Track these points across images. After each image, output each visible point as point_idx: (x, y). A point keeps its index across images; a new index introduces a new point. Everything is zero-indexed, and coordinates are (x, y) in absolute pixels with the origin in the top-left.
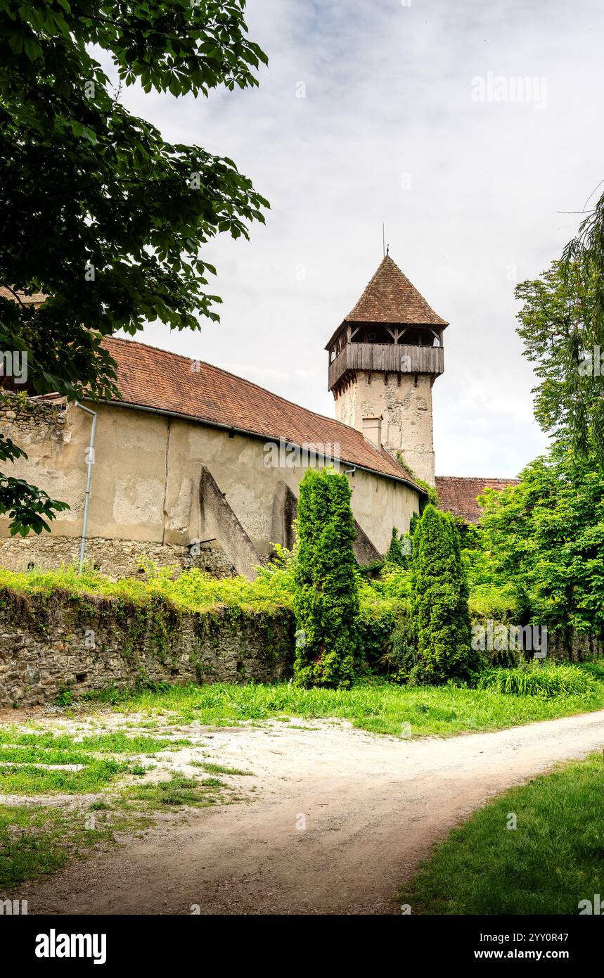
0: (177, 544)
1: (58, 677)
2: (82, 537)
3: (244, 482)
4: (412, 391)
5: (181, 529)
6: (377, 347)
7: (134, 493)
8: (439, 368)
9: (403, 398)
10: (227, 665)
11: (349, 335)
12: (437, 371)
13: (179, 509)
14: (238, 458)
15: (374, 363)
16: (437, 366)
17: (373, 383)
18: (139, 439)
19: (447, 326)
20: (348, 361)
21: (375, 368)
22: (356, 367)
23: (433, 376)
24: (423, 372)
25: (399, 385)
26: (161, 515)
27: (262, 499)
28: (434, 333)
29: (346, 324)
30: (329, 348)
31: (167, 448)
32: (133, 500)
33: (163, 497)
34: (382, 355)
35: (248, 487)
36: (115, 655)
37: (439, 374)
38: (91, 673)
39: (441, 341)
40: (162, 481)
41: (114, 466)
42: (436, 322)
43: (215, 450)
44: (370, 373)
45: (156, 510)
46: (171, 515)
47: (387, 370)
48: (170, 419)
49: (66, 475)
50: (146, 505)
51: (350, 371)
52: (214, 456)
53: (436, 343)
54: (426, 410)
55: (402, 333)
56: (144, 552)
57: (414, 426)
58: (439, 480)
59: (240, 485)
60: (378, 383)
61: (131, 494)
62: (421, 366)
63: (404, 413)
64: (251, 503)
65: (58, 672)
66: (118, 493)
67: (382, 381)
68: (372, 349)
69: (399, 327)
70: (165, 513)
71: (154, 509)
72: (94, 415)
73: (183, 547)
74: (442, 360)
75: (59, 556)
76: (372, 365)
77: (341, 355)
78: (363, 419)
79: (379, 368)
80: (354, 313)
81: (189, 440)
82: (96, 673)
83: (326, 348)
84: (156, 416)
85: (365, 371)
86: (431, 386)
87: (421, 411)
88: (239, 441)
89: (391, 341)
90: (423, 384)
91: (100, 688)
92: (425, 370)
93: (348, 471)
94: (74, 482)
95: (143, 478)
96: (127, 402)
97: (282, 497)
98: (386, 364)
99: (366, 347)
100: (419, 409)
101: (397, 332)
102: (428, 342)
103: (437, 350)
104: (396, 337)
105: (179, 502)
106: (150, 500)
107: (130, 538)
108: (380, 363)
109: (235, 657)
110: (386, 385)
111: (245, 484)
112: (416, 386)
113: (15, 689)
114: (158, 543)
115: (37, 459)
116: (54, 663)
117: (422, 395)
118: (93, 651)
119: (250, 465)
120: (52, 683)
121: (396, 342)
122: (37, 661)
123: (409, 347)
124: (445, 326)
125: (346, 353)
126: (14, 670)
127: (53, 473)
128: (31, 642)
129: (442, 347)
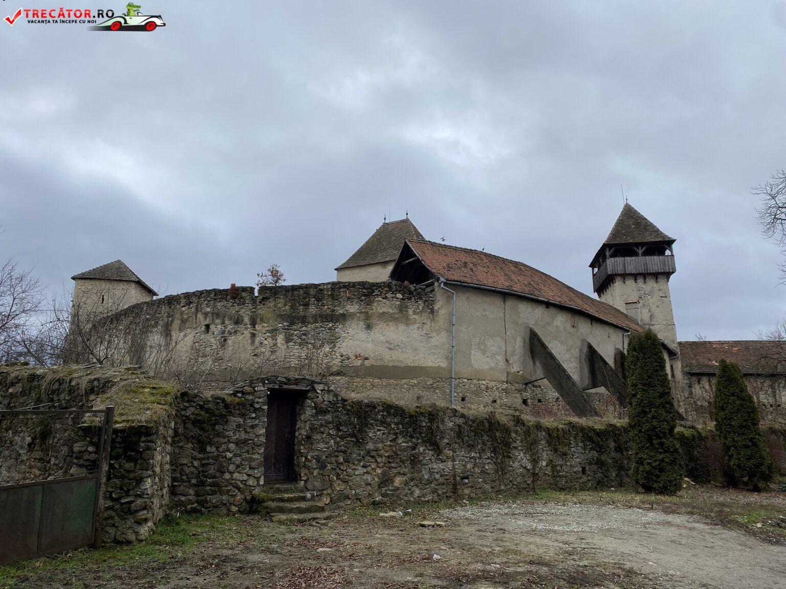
0: (517, 383)
1: (447, 479)
2: (452, 378)
3: (559, 339)
4: (655, 286)
5: (518, 372)
6: (628, 259)
7: (484, 346)
8: (673, 269)
9: (649, 290)
10: (575, 469)
11: (608, 253)
12: (671, 271)
13: (516, 357)
14: (553, 323)
15: (627, 269)
16: (671, 268)
17: (627, 282)
18: (484, 310)
19: (675, 241)
20: (608, 270)
21: (627, 272)
22: (614, 273)
23: (667, 274)
25: (645, 282)
26: (504, 362)
27: (572, 351)
28: (666, 246)
29: (604, 247)
30: (592, 265)
31: (505, 315)
32: (484, 352)
33: (505, 349)
34: (632, 264)
35: (562, 343)
36: (489, 461)
37: (673, 273)
38: (473, 476)
39: (671, 250)
40: (502, 338)
41: (469, 328)
42: (667, 239)
43: (537, 316)
44: (624, 276)
45: (500, 358)
46: (511, 362)
47: (635, 273)
48: (505, 295)
49: (438, 335)
50: (494, 355)
51: (610, 275)
52: (537, 320)
53: (668, 252)
54: (666, 297)
55: (644, 248)
56: (495, 388)
57: (659, 308)
58: (680, 343)
59: (556, 342)
60: (630, 283)
61: (483, 347)
62: (659, 268)
63: (651, 300)
64: (565, 354)
65: (447, 475)
66: (473, 347)
67: (633, 281)
68: (624, 260)
69: (642, 244)
70: (507, 360)
71: (499, 358)
72: (453, 293)
73: (521, 385)
74: (674, 264)
75: (437, 391)
76: (625, 271)
77: (602, 268)
78: (626, 304)
79: (630, 272)
80: (609, 238)
81: (519, 310)
82: (476, 476)
83: (590, 266)
84: (495, 294)
85: (621, 275)
86: (668, 281)
87: (663, 298)
88: (552, 310)
89: (636, 254)
90: (662, 280)
91: (479, 488)
92: (662, 271)
93: (625, 334)
94: (444, 340)
95: (489, 336)
96: (475, 284)
97: (585, 350)
98: (635, 269)
99: (619, 260)
100: (661, 297)
101: (640, 248)
102: (662, 253)
103: (669, 257)
104: (640, 251)
105: (516, 353)
106: (496, 351)
107: (484, 378)
108: (631, 269)
109: (579, 463)
110: (636, 283)
111: (559, 341)
112: (657, 282)
113: (414, 488)
114: (504, 382)
115: (418, 325)
116: (443, 467)
117: (662, 288)
118: (472, 458)
119: (562, 328)
120: (443, 484)
121: (640, 255)
122: (430, 466)
123: (650, 257)
124: (673, 241)
125: (606, 266)
126: (412, 473)
127: (429, 334)
128: (424, 450)
129: (672, 255)
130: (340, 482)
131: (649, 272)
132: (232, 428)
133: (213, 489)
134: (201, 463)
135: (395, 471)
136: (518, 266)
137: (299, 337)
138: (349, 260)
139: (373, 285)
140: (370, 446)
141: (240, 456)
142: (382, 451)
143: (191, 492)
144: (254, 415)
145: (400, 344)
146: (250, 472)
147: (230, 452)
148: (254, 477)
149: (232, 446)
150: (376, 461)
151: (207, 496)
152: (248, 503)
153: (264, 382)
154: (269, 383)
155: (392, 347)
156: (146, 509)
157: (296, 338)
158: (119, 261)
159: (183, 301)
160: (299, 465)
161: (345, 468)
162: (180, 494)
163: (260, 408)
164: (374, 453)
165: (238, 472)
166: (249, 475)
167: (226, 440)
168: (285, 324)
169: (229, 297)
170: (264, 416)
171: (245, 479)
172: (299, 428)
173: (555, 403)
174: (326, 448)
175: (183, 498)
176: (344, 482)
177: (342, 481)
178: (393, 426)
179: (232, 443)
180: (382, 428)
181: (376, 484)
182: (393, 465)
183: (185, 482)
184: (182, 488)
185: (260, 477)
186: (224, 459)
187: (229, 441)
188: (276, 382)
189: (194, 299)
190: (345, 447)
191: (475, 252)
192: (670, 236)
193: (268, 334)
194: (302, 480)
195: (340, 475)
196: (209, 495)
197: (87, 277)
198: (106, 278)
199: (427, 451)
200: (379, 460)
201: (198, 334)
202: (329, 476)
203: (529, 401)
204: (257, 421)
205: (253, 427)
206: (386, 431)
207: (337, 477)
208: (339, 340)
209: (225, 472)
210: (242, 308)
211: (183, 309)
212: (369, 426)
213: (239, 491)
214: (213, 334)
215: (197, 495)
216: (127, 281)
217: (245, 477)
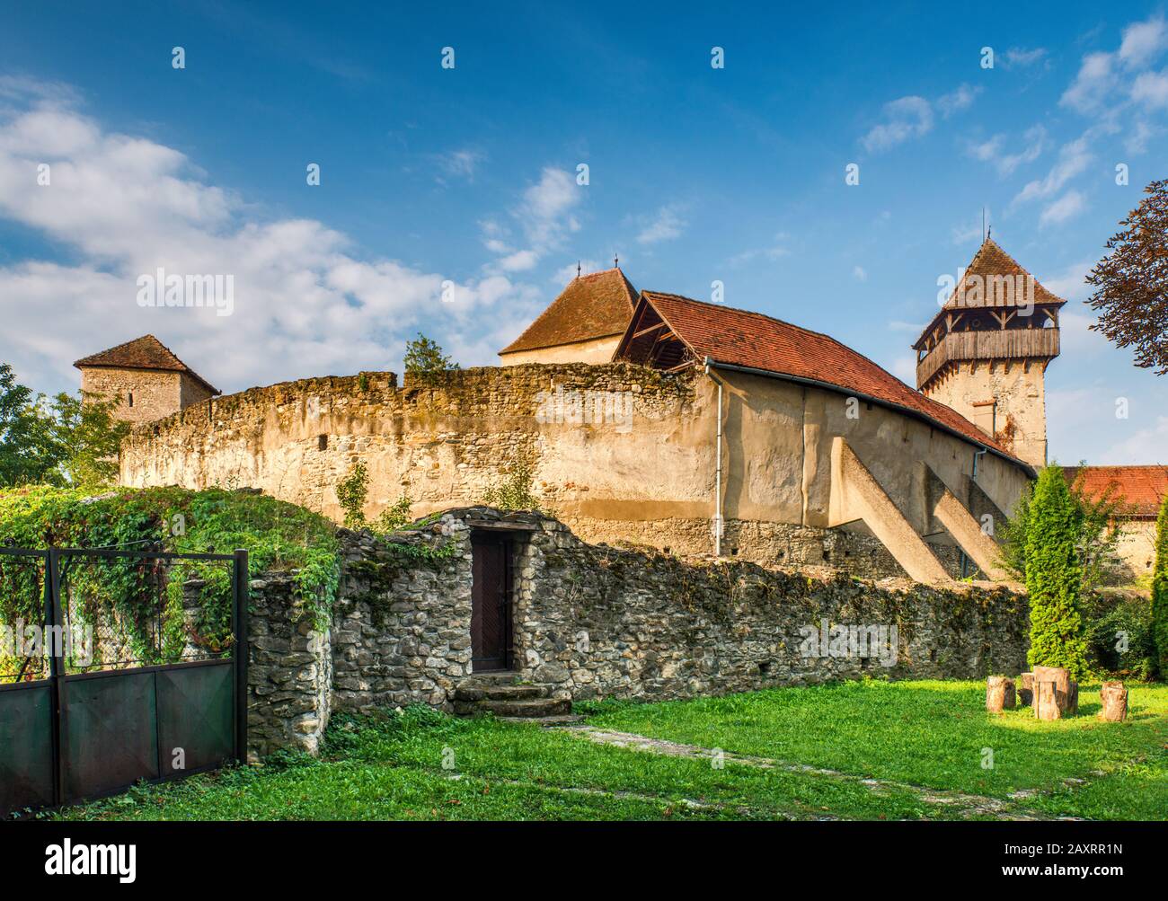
0: (816, 527)
1: (740, 667)
3: (882, 460)
4: (1021, 378)
5: (820, 510)
6: (983, 334)
7: (770, 470)
8: (1054, 350)
9: (1011, 385)
10: (921, 654)
11: (949, 323)
12: (1052, 354)
13: (817, 487)
14: (877, 434)
15: (978, 351)
16: (1052, 349)
17: (977, 372)
18: (773, 411)
19: (1064, 303)
20: (948, 352)
21: (979, 356)
22: (957, 357)
23: (1046, 360)
24: (1035, 356)
25: (1007, 372)
26: (799, 496)
27: (900, 478)
28: (1048, 313)
29: (945, 313)
30: (919, 346)
31: (803, 421)
32: (769, 479)
33: (800, 475)
34: (988, 342)
37: (1054, 356)
38: (775, 661)
39: (1056, 320)
40: (798, 457)
42: (1050, 301)
43: (853, 423)
44: (975, 362)
45: (794, 489)
46: (809, 495)
47: (993, 357)
48: (806, 388)
49: (698, 452)
50: (784, 484)
51: (949, 361)
52: (853, 430)
53: (1049, 323)
54: (1037, 396)
55: (1009, 317)
56: (783, 535)
57: (1024, 414)
59: (879, 463)
60: (983, 372)
61: (768, 472)
62: (1033, 350)
63: (1012, 401)
64: (889, 483)
65: (739, 660)
66: (753, 471)
67: (987, 370)
68: (976, 337)
69: (1005, 310)
70: (803, 492)
71: (791, 488)
73: (822, 530)
74: (1057, 342)
75: (696, 539)
76: (976, 354)
77: (936, 349)
78: (974, 405)
79: (983, 356)
81: (825, 412)
82: (781, 662)
83: (915, 347)
84: (791, 384)
85: (967, 361)
86: (1045, 370)
87: (1031, 399)
88: (876, 413)
89: (997, 327)
90: (1035, 369)
91: (786, 679)
92: (1037, 354)
93: (978, 453)
94: (707, 460)
95: (778, 453)
96: (761, 369)
97: (921, 477)
98: (992, 351)
99: (968, 336)
100: (1030, 396)
101: (1002, 316)
102: (1039, 324)
103: (1051, 331)
104: (1003, 322)
105: (817, 480)
106: (787, 478)
107: (767, 519)
108: (985, 351)
109: (928, 645)
110: (992, 373)
111: (883, 462)
112: (1026, 372)
113: (693, 680)
114: (797, 525)
115: (667, 436)
116: (734, 649)
117: (1032, 381)
118: (776, 635)
119: (888, 441)
120: (733, 674)
121: (1003, 327)
122: (715, 647)
123: (1019, 331)
124: (1060, 304)
125: (944, 346)
126: (690, 658)
127: (684, 450)
128: (707, 624)
129: (1057, 328)
130: (586, 670)
131: (1014, 356)
132: (421, 589)
133: (398, 681)
134: (376, 641)
135: (664, 654)
136: (823, 342)
137: (476, 455)
138: (521, 339)
139: (594, 369)
140: (628, 617)
141: (435, 631)
142: (646, 625)
143: (364, 685)
144: (452, 569)
145: (638, 467)
146: (452, 655)
147: (420, 625)
148: (458, 662)
149: (422, 616)
150: (637, 639)
151: (389, 692)
152: (450, 701)
153: (465, 517)
154: (472, 518)
155: (625, 471)
156: (312, 712)
157: (468, 456)
158: (149, 338)
159: (279, 396)
160: (522, 645)
161: (592, 650)
162: (349, 689)
163: (462, 557)
164: (633, 628)
165: (434, 656)
166: (449, 660)
167: (412, 606)
168: (450, 434)
169: (356, 389)
170: (468, 570)
171: (445, 666)
172: (518, 590)
173: (869, 558)
174: (563, 620)
175: (353, 695)
176: (592, 670)
177: (588, 669)
178: (661, 587)
179: (422, 611)
180: (645, 591)
181: (638, 674)
182: (661, 646)
183: (354, 671)
184: (350, 679)
185: (467, 663)
186: (411, 636)
187: (417, 608)
188: (484, 517)
189: (297, 394)
190: (591, 618)
191: (756, 317)
192: (1057, 295)
193: (423, 450)
194: (529, 667)
195: (585, 661)
196: (392, 690)
197: (101, 363)
198: (132, 365)
199: (712, 626)
200: (642, 638)
201: (309, 451)
202: (568, 661)
203: (832, 554)
204: (458, 578)
205: (451, 587)
206: (651, 596)
207: (580, 663)
208: (539, 459)
209: (413, 656)
210: (378, 408)
211: (281, 410)
212: (626, 587)
213: (437, 684)
214: (335, 449)
215: (373, 690)
216: (168, 370)
217: (445, 664)
